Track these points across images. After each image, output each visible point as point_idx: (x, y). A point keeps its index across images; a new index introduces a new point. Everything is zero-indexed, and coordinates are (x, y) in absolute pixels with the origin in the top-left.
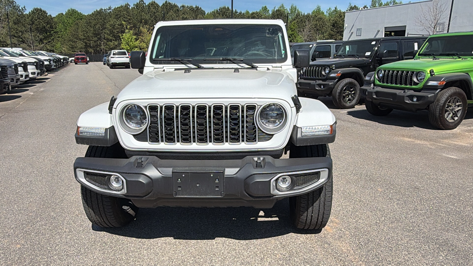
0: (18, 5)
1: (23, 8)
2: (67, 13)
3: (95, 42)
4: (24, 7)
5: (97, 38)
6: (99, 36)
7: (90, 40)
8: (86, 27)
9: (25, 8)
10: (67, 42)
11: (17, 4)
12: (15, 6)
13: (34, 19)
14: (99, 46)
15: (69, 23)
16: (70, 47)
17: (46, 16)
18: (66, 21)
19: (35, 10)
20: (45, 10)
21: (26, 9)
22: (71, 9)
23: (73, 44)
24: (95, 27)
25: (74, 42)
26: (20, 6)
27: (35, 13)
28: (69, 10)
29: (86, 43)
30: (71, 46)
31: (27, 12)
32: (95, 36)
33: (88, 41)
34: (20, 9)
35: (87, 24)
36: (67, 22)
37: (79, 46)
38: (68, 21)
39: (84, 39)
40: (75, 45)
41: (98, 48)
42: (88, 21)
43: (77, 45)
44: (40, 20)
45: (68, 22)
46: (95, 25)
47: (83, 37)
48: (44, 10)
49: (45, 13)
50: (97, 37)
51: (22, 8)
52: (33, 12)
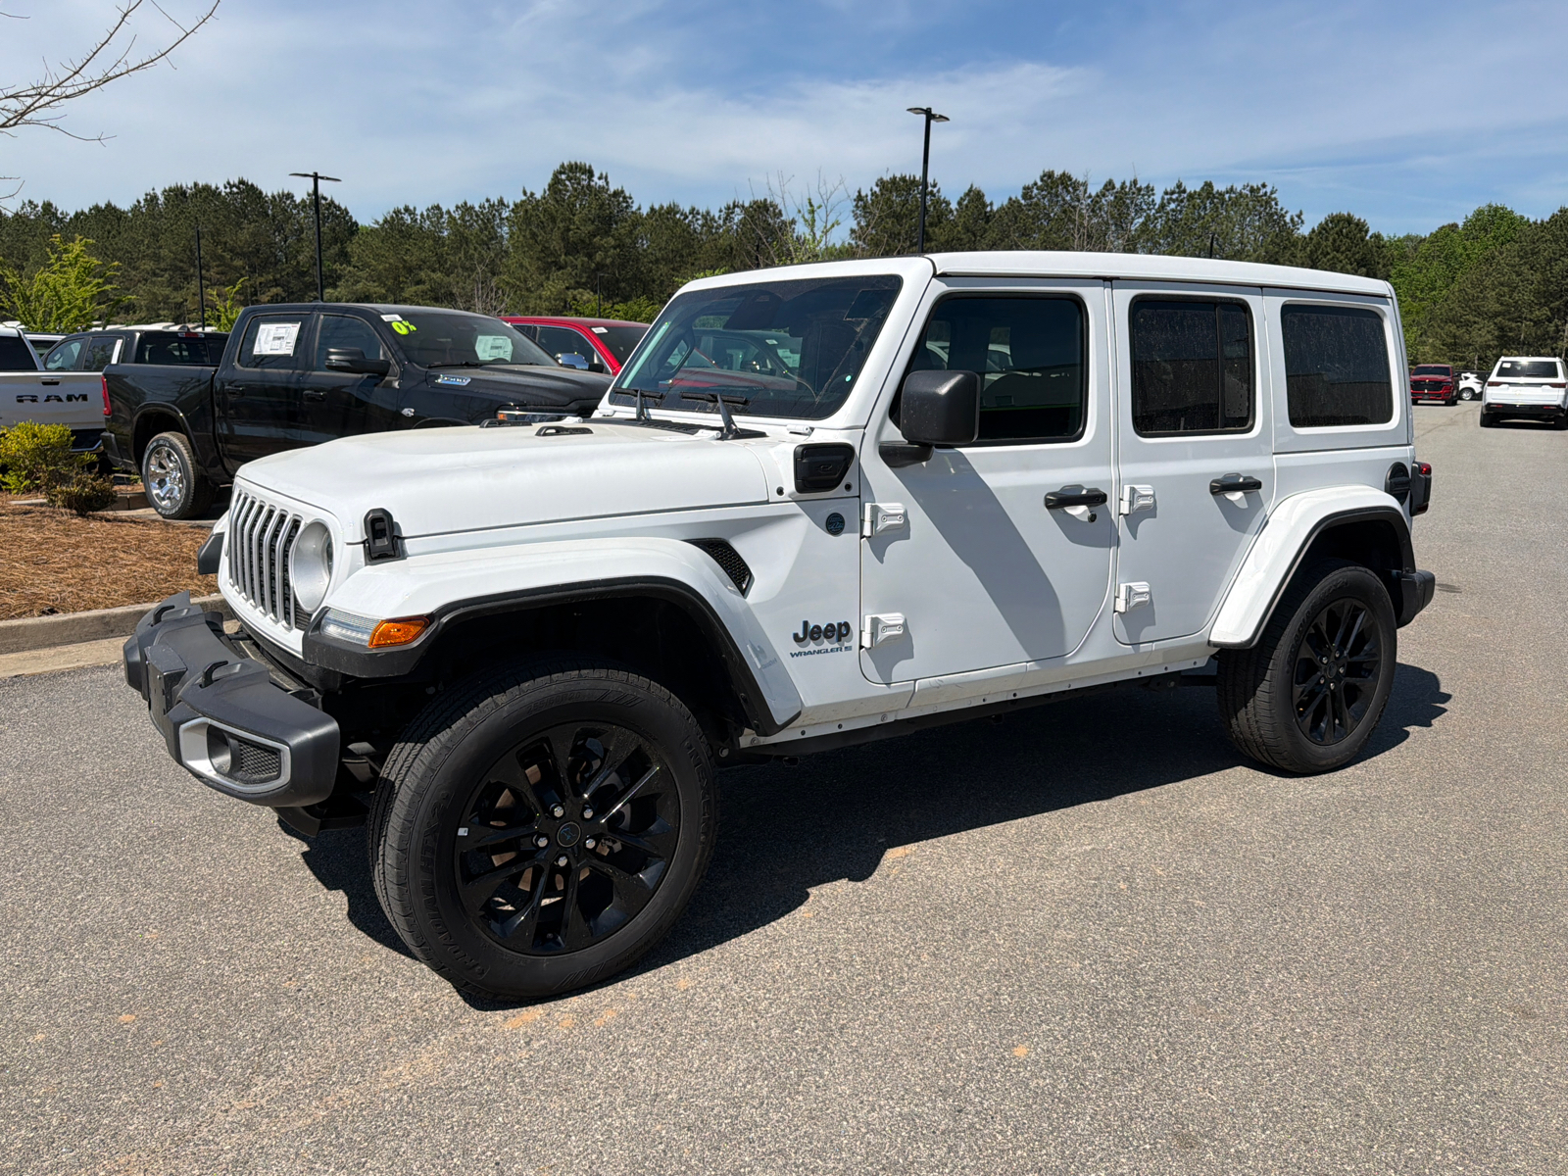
0: (1282, 210)
1: (1296, 219)
2: (1471, 221)
3: (1537, 323)
4: (1299, 217)
5: (1551, 309)
6: (1557, 303)
7: (1520, 317)
8: (1517, 269)
9: (1302, 217)
10: (1439, 326)
11: (1279, 207)
12: (1272, 215)
13: (1319, 252)
14: (1549, 341)
15: (1469, 258)
16: (1443, 345)
17: (1363, 239)
18: (1460, 250)
19: (1331, 222)
20: (1362, 220)
21: (1302, 222)
22: (1490, 206)
23: (1458, 334)
24: (1548, 268)
25: (1468, 324)
26: (1286, 212)
27: (1327, 232)
28: (1479, 212)
29: (1501, 329)
30: (1450, 340)
31: (1305, 230)
32: (1543, 301)
33: (1509, 320)
34: (1285, 221)
35: (1522, 258)
36: (1461, 255)
37: (1479, 340)
38: (1466, 250)
39: (1496, 315)
40: (1467, 337)
41: (1546, 346)
42: (1528, 249)
43: (1474, 334)
44: (1338, 255)
45: (1467, 255)
46: (1549, 262)
47: (1497, 307)
48: (1359, 220)
49: (1361, 231)
50: (1548, 306)
51: (1292, 219)
52: (1323, 229)
